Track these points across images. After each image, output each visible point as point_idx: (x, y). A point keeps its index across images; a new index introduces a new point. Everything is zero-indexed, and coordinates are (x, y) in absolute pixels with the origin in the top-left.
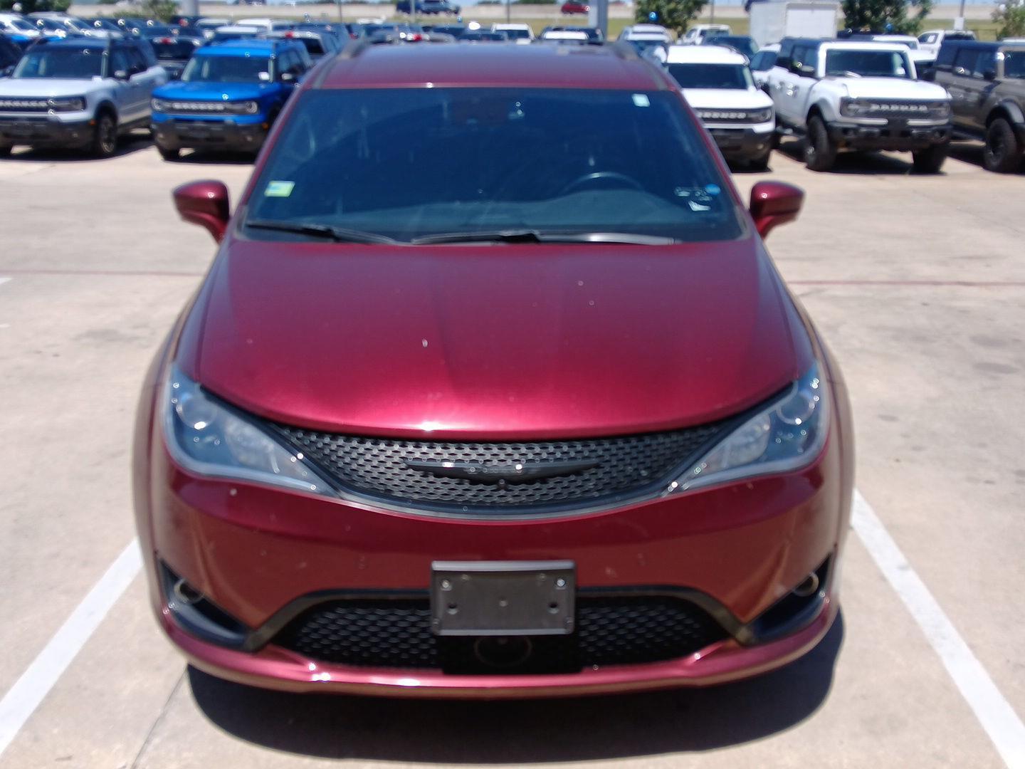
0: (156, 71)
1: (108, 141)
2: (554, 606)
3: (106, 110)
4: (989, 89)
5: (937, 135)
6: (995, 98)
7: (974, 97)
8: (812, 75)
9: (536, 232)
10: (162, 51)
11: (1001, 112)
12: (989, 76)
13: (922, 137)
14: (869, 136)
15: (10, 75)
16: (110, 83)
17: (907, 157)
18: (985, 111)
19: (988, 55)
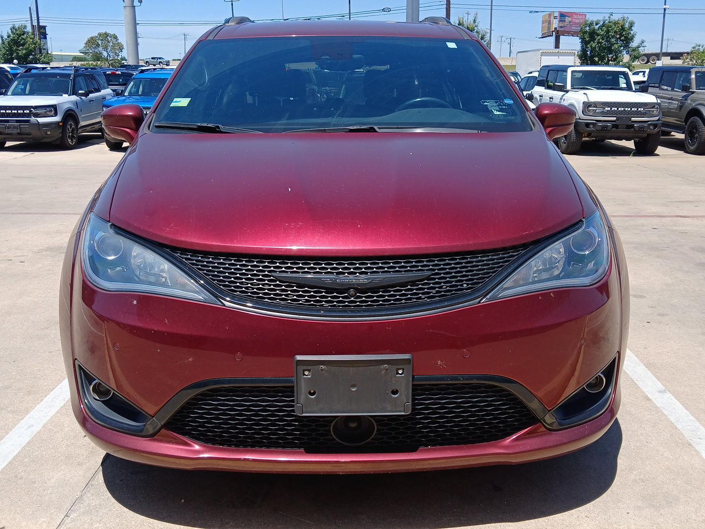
0: (107, 92)
1: (72, 137)
2: (395, 392)
3: (70, 116)
4: (686, 98)
5: (651, 127)
6: (690, 103)
7: (675, 104)
8: (562, 89)
9: (375, 127)
10: (111, 79)
11: (695, 112)
12: (686, 88)
13: (641, 129)
14: (604, 128)
15: (5, 94)
16: (74, 98)
17: (630, 144)
18: (684, 113)
19: (684, 75)
